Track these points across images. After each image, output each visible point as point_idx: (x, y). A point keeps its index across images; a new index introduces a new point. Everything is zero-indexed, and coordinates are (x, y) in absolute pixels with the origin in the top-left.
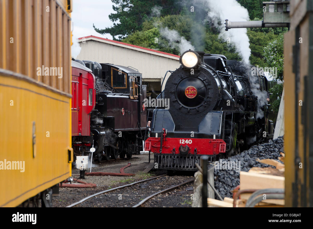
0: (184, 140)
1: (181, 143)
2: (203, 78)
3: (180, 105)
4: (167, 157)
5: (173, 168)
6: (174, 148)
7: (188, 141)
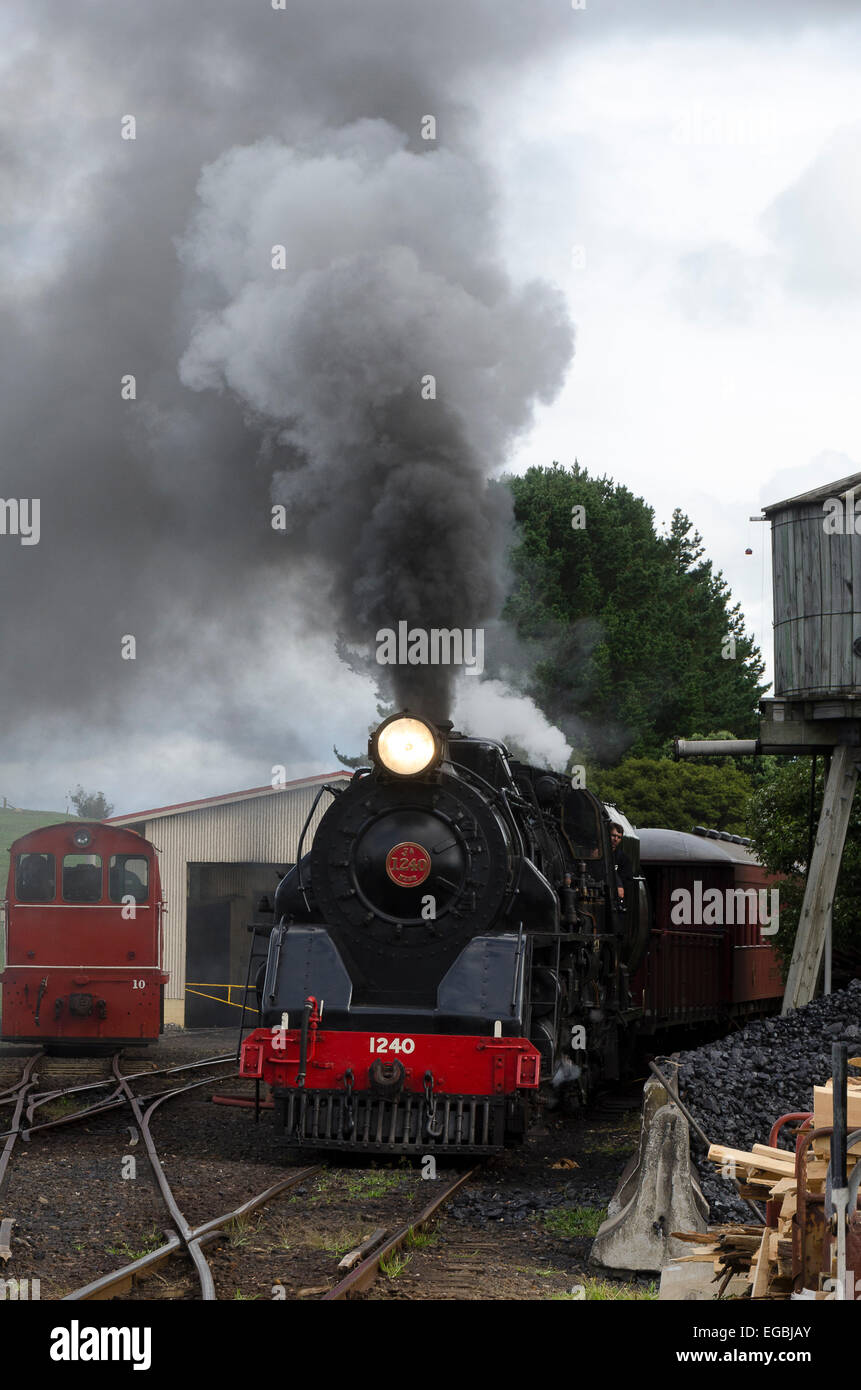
0: (386, 1042)
1: (375, 1049)
2: (452, 814)
3: (369, 910)
4: (324, 1101)
5: (345, 1142)
6: (349, 1071)
7: (400, 1045)
